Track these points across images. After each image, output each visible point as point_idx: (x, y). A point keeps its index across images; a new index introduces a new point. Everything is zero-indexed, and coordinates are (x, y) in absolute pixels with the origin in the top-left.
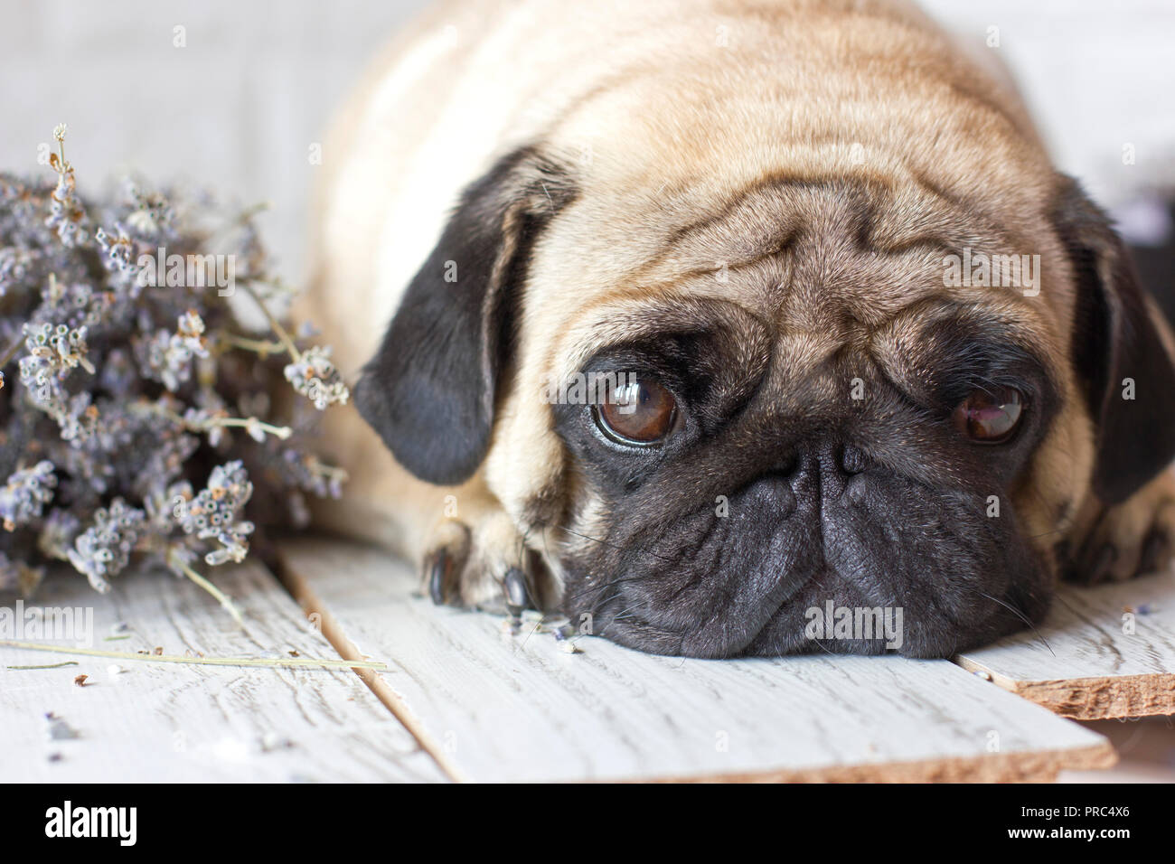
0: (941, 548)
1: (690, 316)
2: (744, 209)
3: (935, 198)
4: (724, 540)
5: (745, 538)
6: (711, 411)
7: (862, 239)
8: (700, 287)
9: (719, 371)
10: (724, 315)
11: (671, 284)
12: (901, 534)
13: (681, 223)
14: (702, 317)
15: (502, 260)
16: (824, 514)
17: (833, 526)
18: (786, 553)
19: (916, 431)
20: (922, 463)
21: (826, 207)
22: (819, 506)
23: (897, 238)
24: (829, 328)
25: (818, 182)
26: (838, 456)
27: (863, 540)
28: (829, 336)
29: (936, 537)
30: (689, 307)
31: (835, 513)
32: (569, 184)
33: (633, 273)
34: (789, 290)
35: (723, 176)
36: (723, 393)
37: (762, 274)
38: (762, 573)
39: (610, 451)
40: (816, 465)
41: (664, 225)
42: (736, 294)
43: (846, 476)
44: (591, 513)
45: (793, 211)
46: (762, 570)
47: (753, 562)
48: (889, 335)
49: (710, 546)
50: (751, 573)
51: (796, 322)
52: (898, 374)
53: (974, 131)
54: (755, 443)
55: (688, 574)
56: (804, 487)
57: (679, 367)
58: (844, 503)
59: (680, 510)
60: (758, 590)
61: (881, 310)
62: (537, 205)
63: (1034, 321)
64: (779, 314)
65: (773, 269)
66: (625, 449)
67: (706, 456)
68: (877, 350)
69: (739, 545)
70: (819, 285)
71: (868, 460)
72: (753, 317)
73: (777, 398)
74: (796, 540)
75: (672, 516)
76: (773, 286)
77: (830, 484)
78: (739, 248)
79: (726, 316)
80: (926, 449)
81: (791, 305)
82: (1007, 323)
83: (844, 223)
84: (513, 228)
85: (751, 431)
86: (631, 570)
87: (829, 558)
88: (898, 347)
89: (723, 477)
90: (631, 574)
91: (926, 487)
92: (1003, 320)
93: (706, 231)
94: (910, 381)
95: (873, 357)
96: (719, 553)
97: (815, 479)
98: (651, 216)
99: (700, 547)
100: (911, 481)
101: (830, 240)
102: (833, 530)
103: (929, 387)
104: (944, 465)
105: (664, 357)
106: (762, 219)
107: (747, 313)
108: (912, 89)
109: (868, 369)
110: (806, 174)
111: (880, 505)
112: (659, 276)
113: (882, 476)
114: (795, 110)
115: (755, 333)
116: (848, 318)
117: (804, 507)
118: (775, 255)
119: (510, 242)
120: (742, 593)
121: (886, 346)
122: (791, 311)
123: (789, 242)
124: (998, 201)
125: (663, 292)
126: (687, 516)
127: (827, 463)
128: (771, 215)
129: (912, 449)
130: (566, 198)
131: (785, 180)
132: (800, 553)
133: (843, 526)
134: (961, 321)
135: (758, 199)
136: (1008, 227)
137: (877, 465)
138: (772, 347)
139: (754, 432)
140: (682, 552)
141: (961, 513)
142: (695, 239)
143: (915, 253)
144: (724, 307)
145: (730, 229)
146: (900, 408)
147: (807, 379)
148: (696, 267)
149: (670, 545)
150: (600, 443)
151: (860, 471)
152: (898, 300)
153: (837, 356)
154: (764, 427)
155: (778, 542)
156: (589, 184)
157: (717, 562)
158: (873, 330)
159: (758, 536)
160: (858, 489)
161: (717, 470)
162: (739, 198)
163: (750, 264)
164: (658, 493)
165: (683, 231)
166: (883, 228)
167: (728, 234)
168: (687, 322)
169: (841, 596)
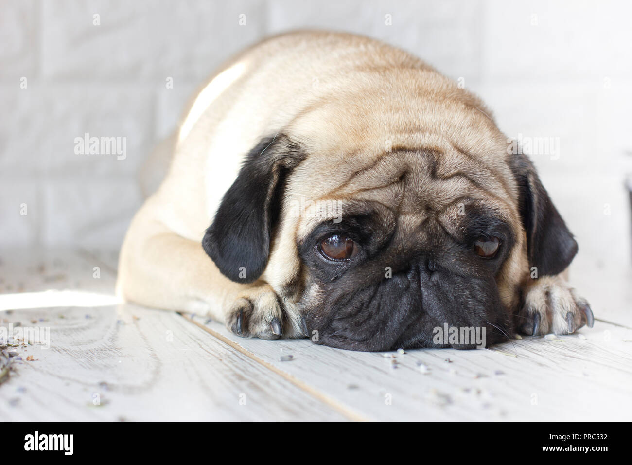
0: (471, 302)
1: (362, 209)
2: (383, 163)
3: (463, 155)
4: (381, 299)
5: (390, 298)
6: (372, 248)
7: (434, 174)
8: (366, 196)
9: (375, 230)
10: (376, 207)
11: (352, 194)
12: (455, 297)
13: (356, 169)
14: (367, 209)
15: (272, 186)
16: (422, 289)
17: (426, 293)
18: (409, 304)
19: (460, 255)
20: (462, 268)
21: (418, 161)
22: (420, 284)
23: (446, 175)
24: (421, 211)
25: (414, 150)
26: (427, 264)
27: (439, 300)
28: (421, 215)
29: (469, 298)
30: (361, 204)
31: (427, 287)
32: (302, 153)
33: (335, 190)
34: (403, 197)
35: (372, 148)
36: (378, 239)
37: (392, 190)
38: (399, 313)
39: (327, 264)
40: (418, 267)
41: (349, 171)
42: (381, 199)
43: (431, 273)
44: (313, 292)
45: (404, 163)
46: (399, 311)
47: (394, 308)
48: (445, 213)
49: (375, 301)
50: (394, 313)
51: (406, 210)
52: (451, 230)
53: (476, 125)
54: (393, 261)
55: (366, 314)
56: (414, 277)
57: (356, 230)
58: (430, 284)
59: (359, 288)
60: (398, 320)
61: (442, 205)
62: (288, 162)
63: (506, 208)
64: (399, 207)
65: (396, 188)
66: (333, 263)
67: (372, 265)
68: (441, 220)
69: (388, 301)
70: (416, 194)
71: (439, 266)
72: (388, 208)
73: (402, 241)
74: (412, 299)
75: (356, 290)
76: (397, 195)
77: (424, 276)
78: (382, 180)
79: (377, 207)
80: (464, 262)
81: (404, 203)
82: (495, 210)
83: (426, 168)
84: (277, 171)
85: (392, 256)
86: (337, 315)
87: (425, 307)
88: (449, 219)
89: (379, 275)
90: (337, 317)
91: (463, 277)
92: (494, 208)
93: (366, 172)
94: (457, 232)
95: (440, 223)
96: (379, 304)
97: (418, 274)
98: (342, 167)
99: (370, 302)
100: (457, 275)
101: (420, 175)
102: (426, 295)
103: (465, 234)
104: (471, 268)
105: (350, 226)
106: (391, 167)
107: (386, 207)
108: (448, 107)
109: (438, 228)
110: (408, 146)
111: (446, 285)
112: (347, 190)
113: (446, 273)
114: (400, 118)
115: (389, 214)
116: (428, 208)
117: (414, 286)
118: (397, 182)
119: (276, 177)
120: (390, 321)
121: (444, 219)
122: (404, 206)
123: (403, 177)
124: (487, 157)
125: (349, 197)
126: (363, 290)
127: (422, 267)
128: (395, 165)
129: (458, 262)
130: (301, 158)
131: (399, 150)
132: (414, 304)
133: (430, 294)
134: (476, 207)
135: (389, 158)
136: (492, 167)
137: (442, 268)
138: (396, 219)
139: (393, 256)
140: (363, 304)
141: (477, 288)
142: (362, 176)
143: (454, 179)
144: (376, 204)
145: (377, 172)
146: (453, 244)
147: (413, 234)
148: (362, 188)
149: (356, 303)
150: (322, 261)
151: (436, 270)
152: (449, 200)
153: (425, 223)
154: (397, 254)
155: (405, 300)
156: (312, 152)
157: (379, 308)
158: (438, 213)
159: (395, 297)
160: (435, 278)
161: (376, 272)
162: (380, 158)
163: (386, 186)
164: (349, 280)
165: (357, 173)
166: (441, 171)
167: (376, 174)
168: (361, 210)
169: (429, 324)
